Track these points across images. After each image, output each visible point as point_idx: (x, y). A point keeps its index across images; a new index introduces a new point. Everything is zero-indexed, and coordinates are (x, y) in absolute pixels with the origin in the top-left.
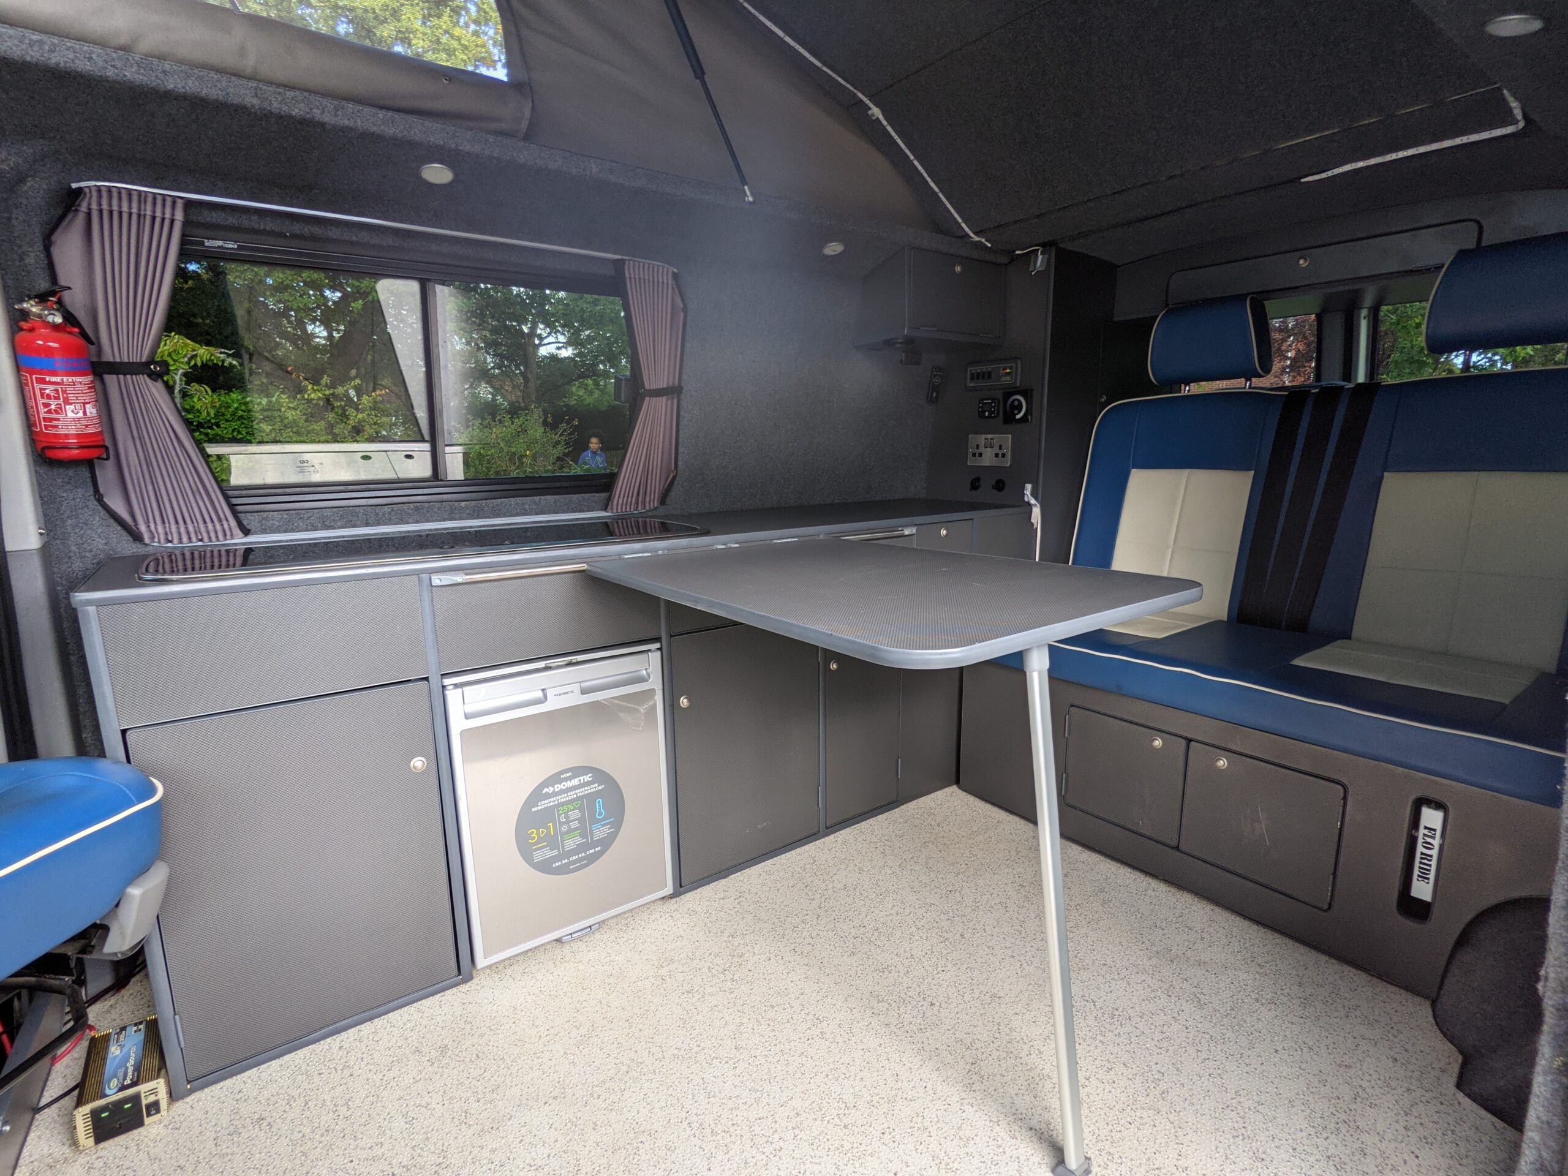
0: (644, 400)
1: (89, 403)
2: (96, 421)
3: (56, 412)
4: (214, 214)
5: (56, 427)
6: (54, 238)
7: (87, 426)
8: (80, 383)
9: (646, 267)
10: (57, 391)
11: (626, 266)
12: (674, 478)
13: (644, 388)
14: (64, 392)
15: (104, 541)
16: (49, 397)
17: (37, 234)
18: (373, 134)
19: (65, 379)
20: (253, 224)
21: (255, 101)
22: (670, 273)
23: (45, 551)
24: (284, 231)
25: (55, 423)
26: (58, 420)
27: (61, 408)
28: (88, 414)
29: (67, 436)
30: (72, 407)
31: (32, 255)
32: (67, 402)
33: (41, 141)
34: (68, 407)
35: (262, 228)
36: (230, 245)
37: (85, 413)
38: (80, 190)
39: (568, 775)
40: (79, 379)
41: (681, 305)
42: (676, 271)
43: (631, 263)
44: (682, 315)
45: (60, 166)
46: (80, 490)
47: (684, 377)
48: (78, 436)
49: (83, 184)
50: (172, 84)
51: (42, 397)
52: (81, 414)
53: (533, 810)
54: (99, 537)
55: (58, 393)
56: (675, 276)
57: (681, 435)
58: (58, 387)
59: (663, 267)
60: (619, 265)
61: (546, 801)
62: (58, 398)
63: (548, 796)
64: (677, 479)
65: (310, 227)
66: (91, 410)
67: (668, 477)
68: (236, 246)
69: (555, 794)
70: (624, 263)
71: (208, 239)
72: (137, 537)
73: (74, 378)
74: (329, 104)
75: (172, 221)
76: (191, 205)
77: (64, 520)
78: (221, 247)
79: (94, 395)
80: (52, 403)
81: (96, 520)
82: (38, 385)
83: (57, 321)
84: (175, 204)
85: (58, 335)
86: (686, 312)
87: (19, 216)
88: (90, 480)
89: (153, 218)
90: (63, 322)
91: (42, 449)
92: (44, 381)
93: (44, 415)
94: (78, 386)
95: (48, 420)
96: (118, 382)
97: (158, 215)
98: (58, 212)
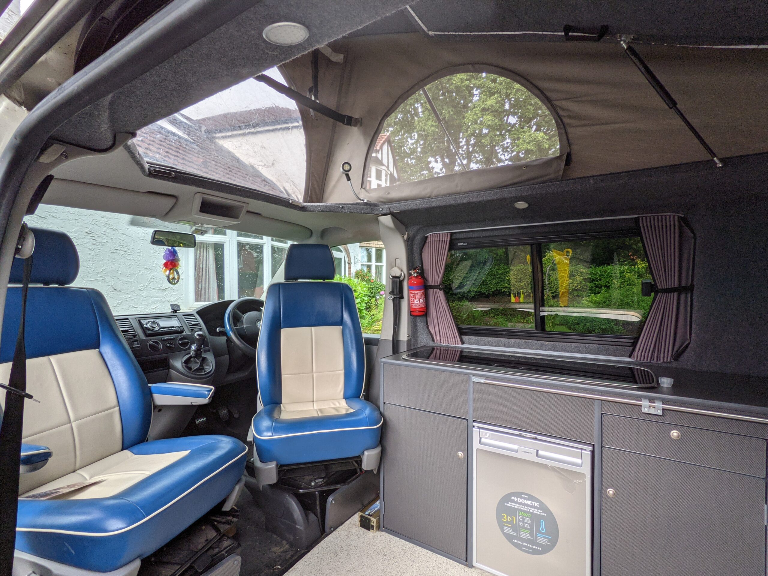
1: (421, 299)
2: (423, 304)
3: (413, 302)
4: (460, 235)
5: (413, 306)
6: (422, 251)
7: (420, 306)
9: (656, 219)
10: (413, 295)
12: (689, 344)
13: (657, 288)
14: (415, 296)
15: (426, 340)
16: (412, 297)
17: (419, 251)
18: (490, 200)
19: (416, 292)
20: (471, 236)
21: (453, 202)
23: (409, 341)
24: (480, 236)
29: (416, 309)
30: (417, 300)
31: (417, 256)
32: (415, 299)
33: (418, 226)
36: (465, 244)
38: (427, 236)
39: (526, 496)
40: (419, 292)
42: (682, 215)
43: (644, 218)
44: (693, 240)
45: (423, 231)
46: (422, 323)
47: (696, 281)
48: (418, 308)
49: (428, 235)
50: (434, 204)
52: (418, 302)
53: (506, 504)
54: (425, 338)
56: (682, 219)
59: (670, 216)
60: (637, 219)
61: (513, 504)
63: (513, 501)
65: (488, 233)
66: (421, 301)
67: (683, 343)
68: (467, 244)
69: (517, 502)
70: (639, 220)
71: (459, 243)
72: (433, 340)
74: (475, 195)
75: (447, 240)
76: (452, 234)
77: (417, 332)
78: (463, 245)
79: (423, 296)
80: (413, 299)
81: (425, 333)
82: (410, 294)
83: (416, 275)
84: (448, 235)
85: (417, 279)
86: (695, 238)
87: (415, 247)
88: (425, 321)
89: (442, 241)
90: (417, 275)
91: (411, 312)
92: (411, 293)
93: (411, 302)
94: (418, 294)
95: (412, 304)
96: (431, 291)
97: (443, 239)
98: (423, 243)
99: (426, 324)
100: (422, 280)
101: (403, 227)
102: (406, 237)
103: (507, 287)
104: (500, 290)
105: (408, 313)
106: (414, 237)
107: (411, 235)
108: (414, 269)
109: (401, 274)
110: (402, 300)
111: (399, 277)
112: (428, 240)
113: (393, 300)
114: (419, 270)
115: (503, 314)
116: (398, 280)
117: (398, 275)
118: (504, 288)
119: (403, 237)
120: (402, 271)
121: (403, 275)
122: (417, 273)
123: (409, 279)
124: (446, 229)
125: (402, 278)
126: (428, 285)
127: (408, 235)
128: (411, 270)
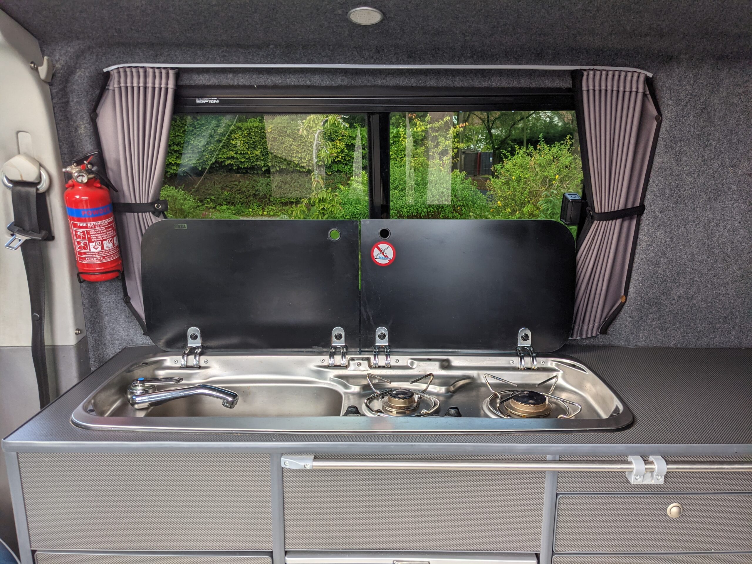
0: (592, 223)
1: (106, 240)
2: (112, 252)
3: (84, 248)
4: (201, 77)
5: (85, 258)
6: (97, 111)
7: (104, 257)
8: (99, 226)
9: (610, 76)
10: (83, 232)
11: (585, 77)
12: (623, 304)
13: (594, 211)
14: (88, 233)
15: (126, 334)
16: (80, 237)
17: (86, 111)
19: (89, 224)
20: (229, 81)
22: (642, 79)
23: (81, 345)
24: (253, 84)
25: (84, 256)
26: (85, 254)
27: (86, 245)
28: (105, 248)
29: (93, 265)
30: (94, 244)
31: (82, 126)
32: (90, 241)
33: (78, 42)
34: (91, 244)
35: (236, 84)
36: (214, 101)
37: (103, 248)
38: (108, 73)
40: (98, 223)
41: (655, 113)
42: (650, 75)
43: (591, 73)
44: (655, 123)
45: (95, 57)
46: (113, 295)
47: (649, 196)
48: (101, 265)
49: (110, 69)
51: (77, 238)
52: (99, 249)
54: (123, 330)
55: (84, 235)
56: (649, 82)
57: (636, 260)
58: (84, 230)
59: (633, 72)
60: (576, 76)
62: (84, 238)
64: (626, 307)
65: (272, 78)
66: (108, 245)
68: (218, 101)
70: (582, 75)
71: (199, 97)
73: (95, 223)
75: (167, 89)
76: (179, 73)
77: (102, 318)
78: (207, 104)
79: (111, 233)
80: (82, 241)
81: (122, 318)
82: (74, 229)
83: (85, 180)
84: (168, 74)
85: (89, 190)
86: (659, 119)
87: (74, 99)
88: (121, 288)
89: (154, 88)
90: (89, 179)
91: (78, 275)
92: (75, 226)
93: (78, 250)
94: (98, 228)
95: (80, 253)
96: (131, 219)
97: (157, 85)
98: (98, 92)
99: (121, 295)
100: (102, 192)
101: (33, 44)
102: (43, 70)
103: (233, 158)
104: (222, 162)
105: (72, 276)
106: (70, 71)
107: (58, 66)
108: (79, 163)
109: (40, 176)
110: (51, 243)
111: (34, 184)
112: (113, 85)
113: (24, 246)
114: (93, 165)
115: (229, 203)
116: (33, 190)
117: (31, 177)
118: (228, 158)
119: (35, 70)
120: (41, 165)
121: (45, 176)
122: (89, 172)
123: (64, 189)
124: (162, 59)
125: (43, 187)
126: (122, 201)
127: (51, 66)
128: (70, 164)
